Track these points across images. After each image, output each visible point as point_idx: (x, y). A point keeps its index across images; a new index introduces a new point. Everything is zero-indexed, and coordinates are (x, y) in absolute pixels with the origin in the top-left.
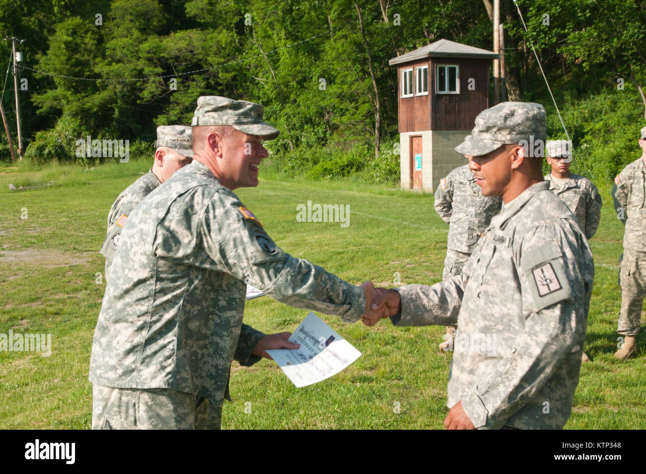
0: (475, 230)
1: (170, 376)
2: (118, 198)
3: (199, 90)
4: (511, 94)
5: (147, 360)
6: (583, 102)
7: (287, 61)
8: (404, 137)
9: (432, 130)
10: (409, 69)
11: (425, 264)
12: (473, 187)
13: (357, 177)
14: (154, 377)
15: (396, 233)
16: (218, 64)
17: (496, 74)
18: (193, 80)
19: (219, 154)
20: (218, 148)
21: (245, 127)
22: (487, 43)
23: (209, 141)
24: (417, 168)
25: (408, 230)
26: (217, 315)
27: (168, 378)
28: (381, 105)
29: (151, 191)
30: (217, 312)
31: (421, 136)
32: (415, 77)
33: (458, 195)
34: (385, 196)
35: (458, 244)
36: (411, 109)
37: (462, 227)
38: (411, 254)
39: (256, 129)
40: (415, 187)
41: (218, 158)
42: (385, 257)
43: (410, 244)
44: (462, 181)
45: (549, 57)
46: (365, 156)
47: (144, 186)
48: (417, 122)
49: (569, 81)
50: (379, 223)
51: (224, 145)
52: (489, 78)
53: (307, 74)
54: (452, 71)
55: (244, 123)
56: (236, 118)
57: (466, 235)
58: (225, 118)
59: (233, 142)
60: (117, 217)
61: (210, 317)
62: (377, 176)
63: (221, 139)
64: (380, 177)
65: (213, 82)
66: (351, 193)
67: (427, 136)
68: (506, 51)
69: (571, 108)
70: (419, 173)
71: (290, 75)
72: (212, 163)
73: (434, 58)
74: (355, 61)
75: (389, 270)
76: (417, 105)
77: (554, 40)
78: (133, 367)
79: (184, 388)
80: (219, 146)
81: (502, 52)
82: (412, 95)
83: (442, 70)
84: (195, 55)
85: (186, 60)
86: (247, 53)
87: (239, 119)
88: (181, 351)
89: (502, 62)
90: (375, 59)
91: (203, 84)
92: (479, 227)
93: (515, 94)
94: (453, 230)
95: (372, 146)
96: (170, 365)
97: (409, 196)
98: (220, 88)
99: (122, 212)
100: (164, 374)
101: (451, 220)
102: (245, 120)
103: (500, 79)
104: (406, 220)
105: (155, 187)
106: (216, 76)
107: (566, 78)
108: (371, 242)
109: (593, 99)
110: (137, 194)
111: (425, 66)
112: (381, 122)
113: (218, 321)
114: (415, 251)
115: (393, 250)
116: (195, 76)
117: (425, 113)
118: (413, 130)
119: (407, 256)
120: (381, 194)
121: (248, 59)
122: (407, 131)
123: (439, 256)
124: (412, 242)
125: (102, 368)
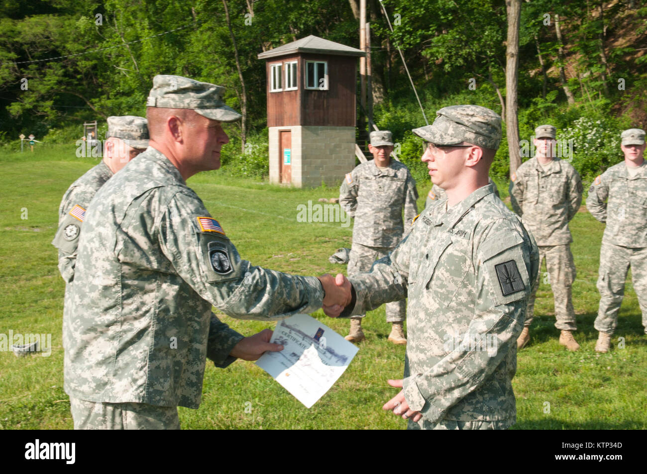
0: (381, 224)
1: (141, 389)
2: (70, 188)
3: (57, 78)
4: (375, 92)
5: (120, 372)
6: (444, 101)
7: (151, 51)
8: (273, 132)
9: (301, 125)
10: (278, 64)
11: (309, 258)
12: (379, 183)
13: (225, 171)
14: (126, 391)
15: (274, 227)
16: (78, 51)
17: (362, 72)
18: (50, 67)
19: (179, 139)
20: (178, 133)
21: (208, 111)
22: (354, 41)
23: (169, 125)
24: (286, 162)
25: (285, 224)
26: (196, 321)
27: (139, 391)
28: (247, 99)
29: (105, 181)
30: (196, 319)
31: (289, 131)
32: (284, 72)
33: (364, 190)
34: (253, 190)
35: (364, 238)
36: (280, 104)
37: (368, 221)
38: (293, 248)
39: (219, 114)
40: (284, 181)
41: (178, 144)
42: (266, 251)
43: (290, 238)
44: (367, 176)
45: (412, 57)
46: (231, 149)
47: (98, 176)
48: (286, 116)
49: (430, 81)
50: (253, 217)
51: (185, 129)
52: (356, 75)
53: (171, 65)
54: (321, 67)
55: (207, 108)
56: (199, 102)
57: (372, 230)
58: (187, 101)
59: (194, 127)
60: (70, 207)
61: (189, 323)
62: (245, 170)
63: (182, 123)
64: (248, 170)
65: (71, 70)
66: (219, 186)
67: (297, 131)
68: (372, 49)
69: (433, 107)
70: (288, 167)
71: (154, 66)
72: (171, 150)
73: (304, 54)
74: (223, 53)
75: (274, 263)
76: (286, 99)
77: (418, 41)
78: (106, 379)
79: (159, 401)
80: (179, 131)
81: (368, 51)
82: (281, 90)
83: (311, 66)
84: (51, 41)
85: (42, 46)
86: (108, 42)
87: (202, 103)
88: (154, 362)
89: (369, 60)
90: (241, 52)
91: (61, 72)
92: (384, 221)
93: (380, 91)
94: (358, 225)
95: (238, 139)
96: (142, 377)
97: (278, 190)
98: (79, 76)
99: (75, 202)
100: (135, 387)
101: (356, 215)
102: (208, 104)
103: (366, 76)
104: (280, 214)
105: (109, 178)
106: (74, 63)
107: (427, 78)
108: (250, 235)
109: (453, 98)
110: (92, 184)
111: (294, 61)
112: (247, 116)
113: (198, 327)
114: (295, 245)
115: (273, 243)
116: (51, 63)
117: (294, 108)
118: (282, 125)
119: (289, 250)
120: (249, 188)
121: (108, 48)
122: (276, 126)
123: (321, 250)
124: (291, 235)
125: (75, 381)
